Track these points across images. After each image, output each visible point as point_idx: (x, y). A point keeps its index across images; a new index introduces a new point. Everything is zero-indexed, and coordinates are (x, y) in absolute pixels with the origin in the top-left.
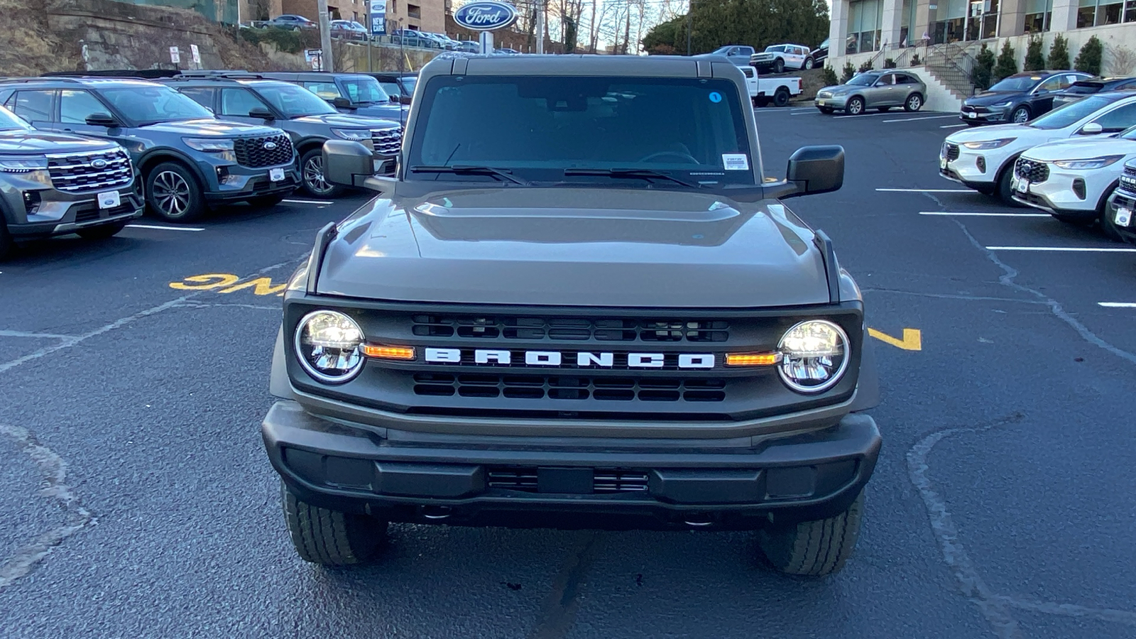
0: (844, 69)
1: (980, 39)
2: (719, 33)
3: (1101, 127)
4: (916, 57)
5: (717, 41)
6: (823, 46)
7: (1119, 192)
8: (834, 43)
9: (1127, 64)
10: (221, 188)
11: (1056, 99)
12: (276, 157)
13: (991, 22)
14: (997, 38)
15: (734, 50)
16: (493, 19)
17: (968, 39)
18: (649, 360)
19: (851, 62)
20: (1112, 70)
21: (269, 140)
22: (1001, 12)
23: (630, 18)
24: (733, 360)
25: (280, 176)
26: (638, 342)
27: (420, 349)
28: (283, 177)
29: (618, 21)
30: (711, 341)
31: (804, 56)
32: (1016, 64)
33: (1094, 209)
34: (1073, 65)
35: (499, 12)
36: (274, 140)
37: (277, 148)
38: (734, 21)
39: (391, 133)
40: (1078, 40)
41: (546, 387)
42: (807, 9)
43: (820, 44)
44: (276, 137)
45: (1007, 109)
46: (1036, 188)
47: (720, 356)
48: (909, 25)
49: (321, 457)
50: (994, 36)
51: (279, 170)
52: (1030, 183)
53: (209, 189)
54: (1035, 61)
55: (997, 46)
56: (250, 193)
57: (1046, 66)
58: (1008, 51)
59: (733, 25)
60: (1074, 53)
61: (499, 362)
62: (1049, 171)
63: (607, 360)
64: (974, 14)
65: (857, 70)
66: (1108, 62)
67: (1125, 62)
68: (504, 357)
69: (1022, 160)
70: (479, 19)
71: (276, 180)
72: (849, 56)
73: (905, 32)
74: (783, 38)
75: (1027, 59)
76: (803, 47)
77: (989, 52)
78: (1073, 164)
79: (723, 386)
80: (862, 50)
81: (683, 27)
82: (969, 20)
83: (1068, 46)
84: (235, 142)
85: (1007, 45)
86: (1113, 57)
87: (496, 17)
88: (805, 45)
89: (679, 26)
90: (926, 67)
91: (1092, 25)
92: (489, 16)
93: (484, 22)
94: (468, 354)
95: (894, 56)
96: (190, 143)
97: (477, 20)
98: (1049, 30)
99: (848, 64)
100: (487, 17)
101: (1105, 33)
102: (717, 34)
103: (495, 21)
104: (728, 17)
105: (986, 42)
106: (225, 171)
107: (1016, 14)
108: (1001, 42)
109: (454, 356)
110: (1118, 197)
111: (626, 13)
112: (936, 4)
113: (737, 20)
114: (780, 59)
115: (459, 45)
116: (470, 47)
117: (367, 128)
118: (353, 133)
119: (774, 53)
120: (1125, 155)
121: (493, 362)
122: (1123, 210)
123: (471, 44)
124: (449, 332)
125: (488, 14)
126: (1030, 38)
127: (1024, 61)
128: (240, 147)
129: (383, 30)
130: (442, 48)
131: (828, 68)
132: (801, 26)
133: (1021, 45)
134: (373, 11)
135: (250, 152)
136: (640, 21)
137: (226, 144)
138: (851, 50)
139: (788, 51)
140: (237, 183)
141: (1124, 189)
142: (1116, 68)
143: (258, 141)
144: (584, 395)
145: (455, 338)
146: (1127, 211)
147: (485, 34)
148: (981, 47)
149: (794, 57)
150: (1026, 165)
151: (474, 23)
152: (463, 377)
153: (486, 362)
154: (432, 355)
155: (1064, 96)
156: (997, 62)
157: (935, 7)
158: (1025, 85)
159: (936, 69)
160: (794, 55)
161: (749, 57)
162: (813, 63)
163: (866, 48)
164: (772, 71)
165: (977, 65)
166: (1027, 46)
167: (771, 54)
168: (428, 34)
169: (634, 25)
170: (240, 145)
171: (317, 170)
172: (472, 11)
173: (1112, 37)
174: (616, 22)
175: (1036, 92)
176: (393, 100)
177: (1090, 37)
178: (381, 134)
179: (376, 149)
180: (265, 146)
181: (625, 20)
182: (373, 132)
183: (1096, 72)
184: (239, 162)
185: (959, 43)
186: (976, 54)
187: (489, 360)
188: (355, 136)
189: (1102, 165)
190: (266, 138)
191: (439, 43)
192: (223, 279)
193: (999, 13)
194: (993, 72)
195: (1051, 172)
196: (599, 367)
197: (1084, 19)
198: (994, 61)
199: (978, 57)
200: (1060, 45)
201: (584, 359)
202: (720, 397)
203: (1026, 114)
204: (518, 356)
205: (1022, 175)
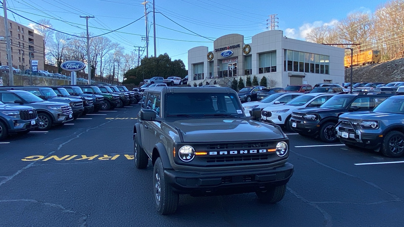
0: (194, 85)
1: (233, 76)
2: (151, 73)
3: (279, 102)
4: (215, 81)
5: (151, 75)
6: (186, 77)
7: (291, 118)
8: (190, 77)
9: (273, 84)
10: (15, 128)
11: (258, 94)
12: (32, 117)
13: (235, 71)
14: (237, 76)
15: (157, 78)
16: (76, 67)
17: (229, 76)
18: (254, 151)
19: (196, 83)
20: (270, 85)
21: (30, 111)
22: (238, 69)
23: (115, 66)
24: (269, 150)
25: (34, 123)
26: (252, 148)
27: (208, 152)
28: (35, 123)
29: (110, 67)
30: (264, 147)
31: (180, 81)
32: (244, 83)
33: (284, 123)
34: (259, 84)
35: (79, 65)
36: (32, 111)
37: (33, 113)
38: (156, 69)
39: (67, 107)
40: (260, 77)
41: (234, 159)
42: (178, 66)
43: (185, 77)
44: (32, 110)
45: (245, 97)
46: (268, 118)
47: (267, 150)
48: (212, 72)
49: (186, 179)
50: (236, 76)
51: (34, 121)
52: (267, 117)
53: (10, 128)
54: (249, 83)
55: (238, 78)
56: (25, 129)
57: (252, 84)
58: (241, 80)
59: (155, 70)
60: (259, 81)
61: (225, 154)
62: (271, 114)
63: (246, 152)
64: (230, 69)
65: (198, 85)
66: (269, 83)
67: (273, 83)
68: (226, 153)
69: (264, 111)
70: (71, 67)
71: (33, 124)
72: (195, 81)
73: (211, 74)
74: (172, 74)
75: (246, 82)
76: (179, 78)
77: (236, 80)
78: (277, 112)
79: (267, 156)
80: (198, 79)
81: (139, 70)
82: (229, 71)
83: (257, 79)
84: (20, 112)
85: (241, 78)
86: (270, 82)
87: (78, 66)
88: (180, 77)
89: (138, 70)
90: (219, 85)
91: (263, 73)
92: (75, 66)
93: (73, 68)
94: (218, 153)
95: (209, 81)
96: (3, 112)
97: (70, 67)
98: (252, 74)
99: (195, 83)
100: (74, 66)
101: (267, 75)
102: (150, 73)
103: (77, 68)
104: (154, 68)
105: (235, 77)
106: (16, 122)
107: (242, 70)
108: (239, 77)
109: (216, 153)
110: (292, 120)
111: (113, 65)
112: (219, 66)
113: (157, 69)
114: (172, 81)
115: (53, 75)
116: (57, 76)
117: (60, 106)
118: (55, 107)
119: (171, 79)
120: (289, 109)
121: (224, 154)
122: (294, 123)
123: (58, 75)
124: (214, 148)
125: (74, 65)
126: (247, 76)
127: (246, 83)
128: (22, 113)
129: (37, 71)
130: (46, 76)
131: (189, 84)
132: (177, 71)
133: (245, 78)
134: (32, 64)
135: (25, 115)
136: (118, 67)
137: (16, 112)
138: (195, 79)
139: (175, 79)
140: (21, 126)
141: (292, 117)
142: (271, 85)
143: (27, 111)
144: (241, 160)
145: (216, 149)
146: (295, 123)
147: (73, 72)
148: (233, 79)
149: (177, 81)
150: (265, 112)
151: (69, 68)
152: (217, 158)
153: (222, 154)
154: (211, 153)
155: (260, 93)
156: (238, 83)
157: (219, 67)
158: (249, 90)
159: (222, 85)
160: (177, 80)
161: (162, 80)
162: (183, 83)
163: (199, 79)
164: (170, 85)
165: (233, 84)
166: (246, 79)
167: (169, 79)
168: (40, 71)
169: (116, 69)
170: (21, 113)
171: (40, 121)
172: (68, 64)
173: (269, 76)
174: (110, 68)
175: (252, 92)
176: (59, 96)
177: (263, 76)
178: (64, 107)
179: (63, 113)
180: (29, 113)
181: (113, 67)
182: (62, 107)
183: (266, 86)
184: (21, 119)
185: (227, 77)
186: (232, 81)
187: (223, 154)
188: (55, 108)
189: (284, 112)
190: (29, 110)
191: (45, 74)
192: (39, 157)
193: (237, 69)
194: (237, 86)
195: (272, 114)
196: (244, 153)
197: (261, 71)
198: (237, 83)
199: (233, 82)
200: (255, 78)
201: (242, 152)
202: (267, 158)
203: (250, 98)
204: (229, 153)
205: (264, 115)
